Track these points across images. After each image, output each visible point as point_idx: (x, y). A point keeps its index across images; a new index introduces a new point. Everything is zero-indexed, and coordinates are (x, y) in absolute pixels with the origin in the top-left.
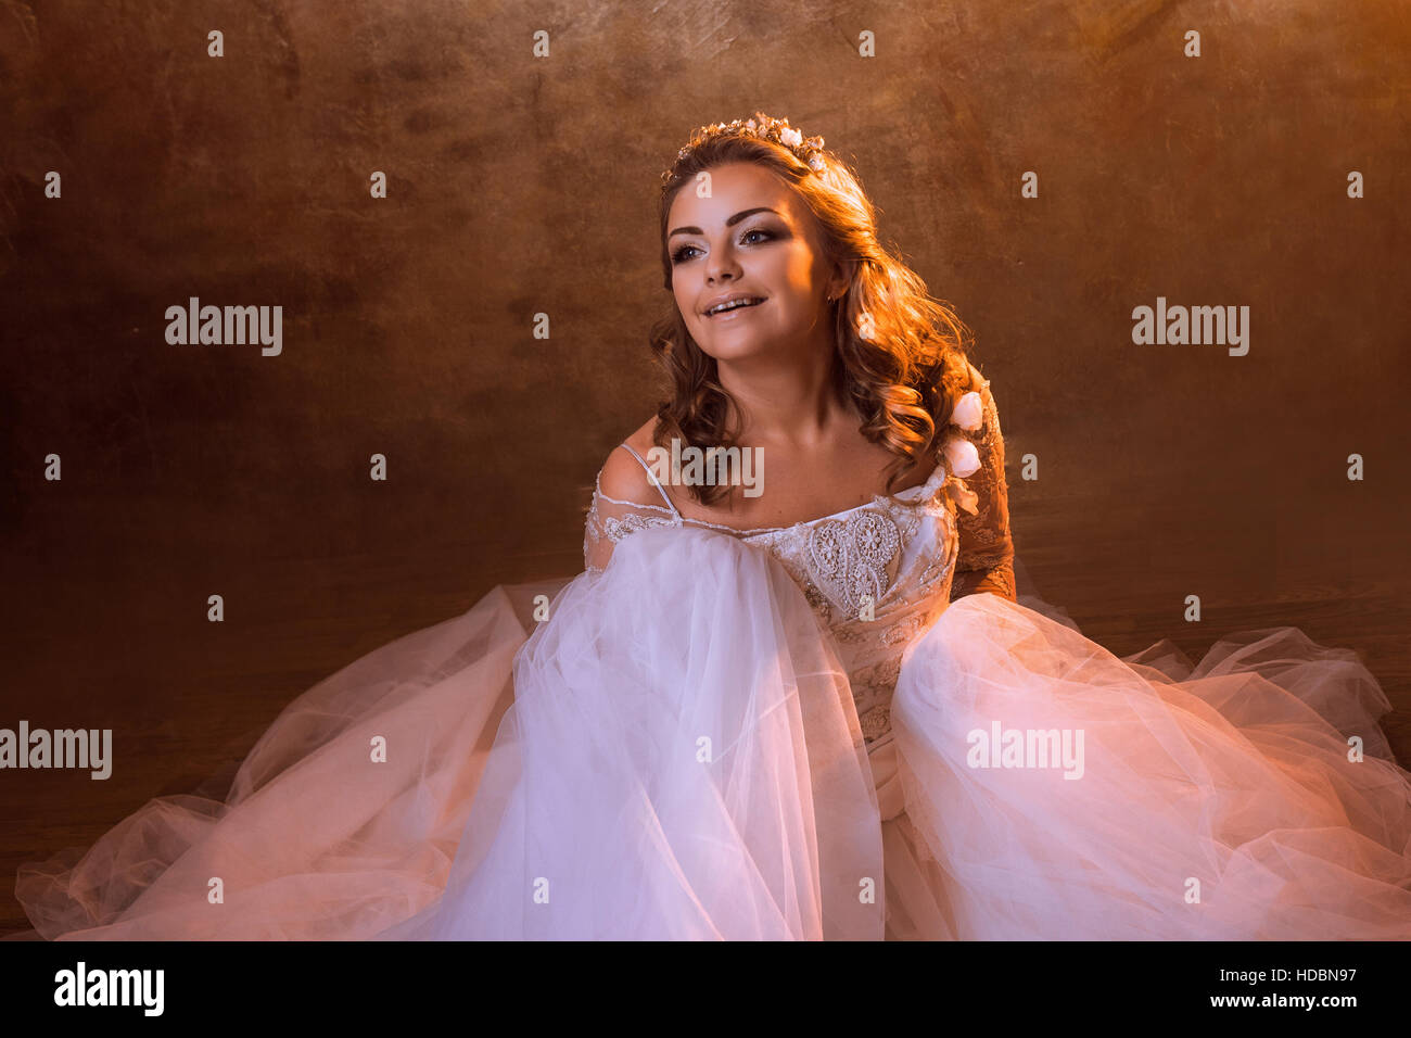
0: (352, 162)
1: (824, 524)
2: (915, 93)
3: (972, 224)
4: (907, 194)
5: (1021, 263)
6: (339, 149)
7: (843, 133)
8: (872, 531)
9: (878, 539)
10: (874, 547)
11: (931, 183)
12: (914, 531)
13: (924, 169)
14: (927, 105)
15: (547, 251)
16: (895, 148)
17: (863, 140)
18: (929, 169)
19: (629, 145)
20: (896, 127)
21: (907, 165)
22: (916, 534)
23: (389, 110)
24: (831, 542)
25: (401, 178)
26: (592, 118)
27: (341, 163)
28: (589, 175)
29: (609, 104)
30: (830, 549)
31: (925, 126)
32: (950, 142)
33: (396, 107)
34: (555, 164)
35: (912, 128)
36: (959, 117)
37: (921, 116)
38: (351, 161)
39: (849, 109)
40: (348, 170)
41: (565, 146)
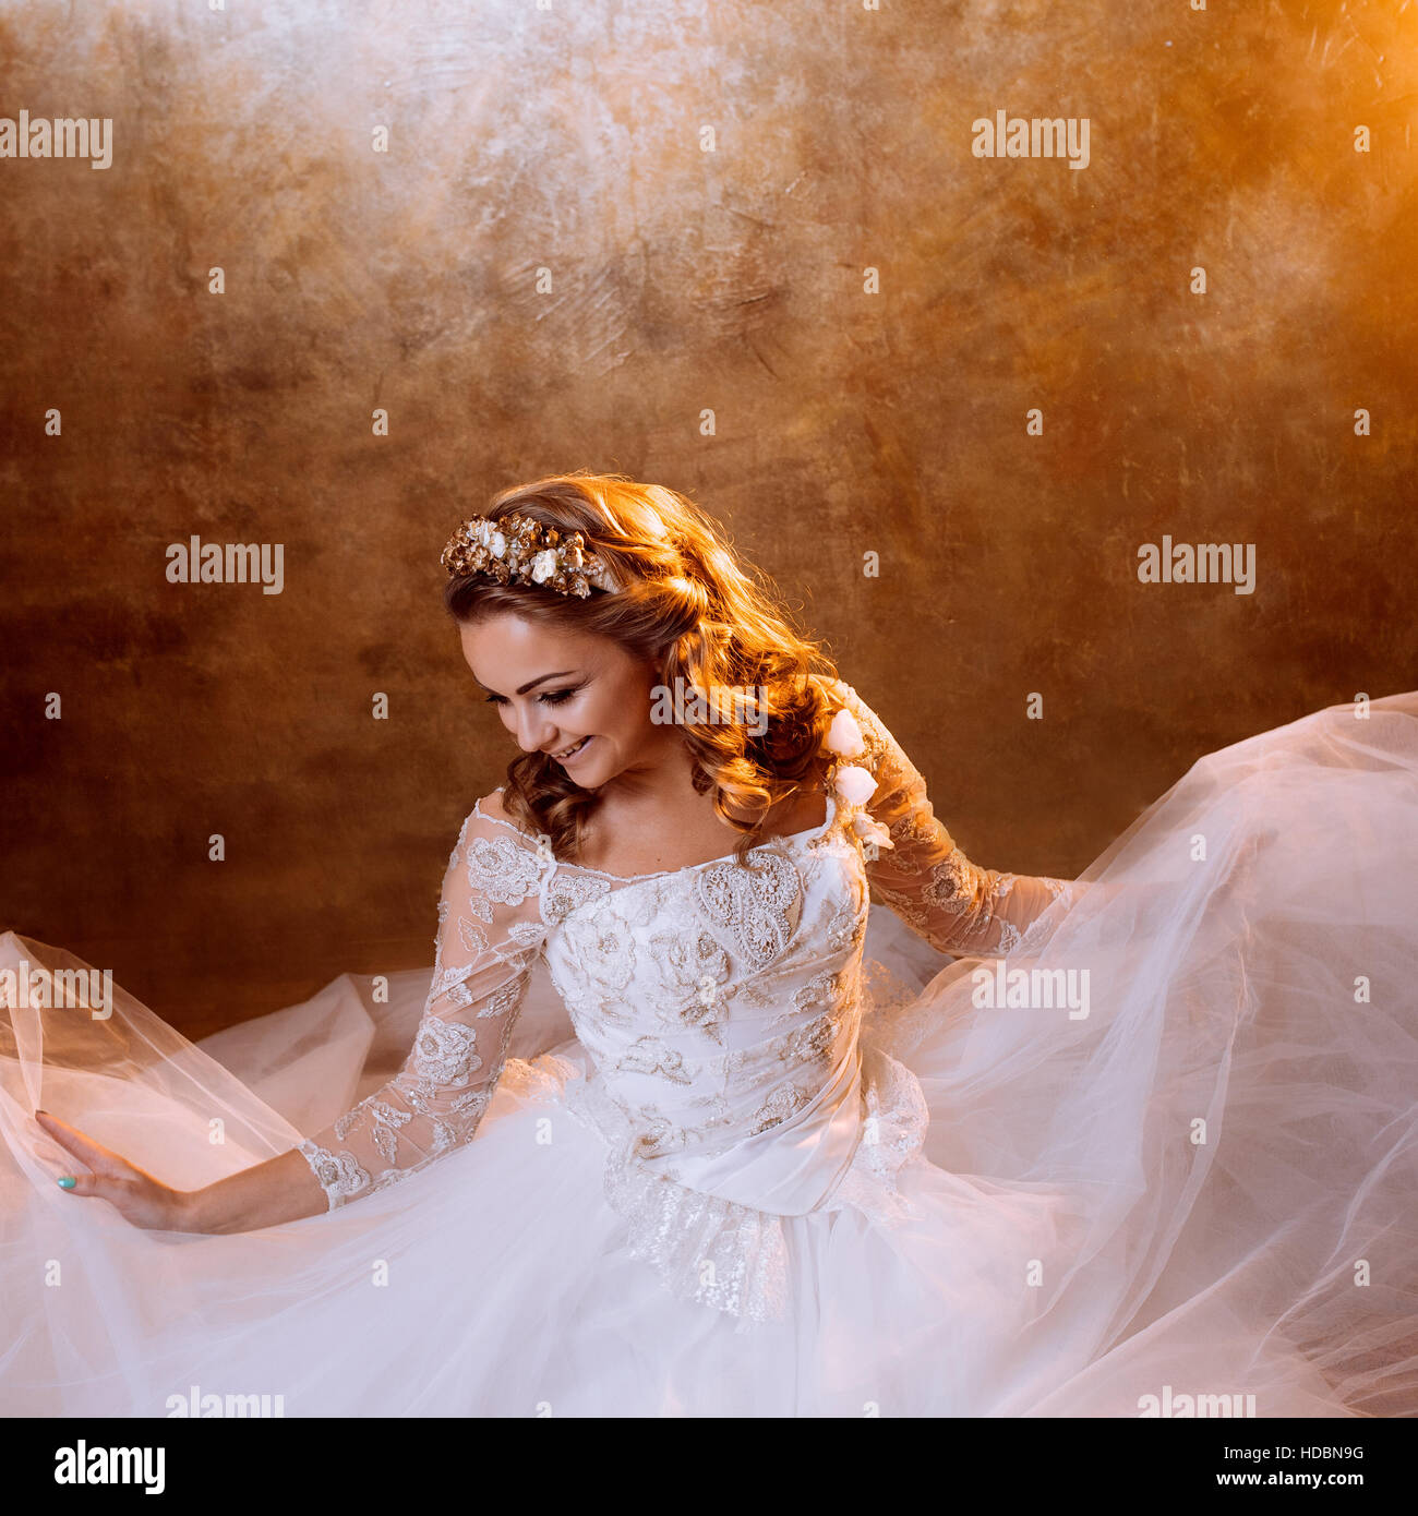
0: (184, 483)
1: (714, 867)
2: (835, 422)
3: (897, 574)
4: (824, 537)
5: (952, 621)
6: (170, 467)
7: (751, 465)
8: (768, 873)
9: (775, 882)
10: (771, 890)
11: (851, 526)
12: (816, 874)
13: (844, 510)
14: (848, 435)
15: (406, 592)
16: (811, 485)
17: (775, 475)
18: (849, 510)
19: (505, 472)
20: (813, 460)
21: (825, 504)
22: (819, 877)
23: (229, 424)
24: (722, 885)
25: (241, 502)
26: (462, 440)
27: (171, 483)
28: (458, 507)
29: (482, 425)
30: (721, 892)
31: (847, 460)
32: (875, 479)
33: (236, 421)
34: (418, 491)
35: (832, 463)
36: (885, 451)
37: (843, 447)
38: (183, 481)
39: (759, 438)
40: (180, 492)
41: (430, 471)
